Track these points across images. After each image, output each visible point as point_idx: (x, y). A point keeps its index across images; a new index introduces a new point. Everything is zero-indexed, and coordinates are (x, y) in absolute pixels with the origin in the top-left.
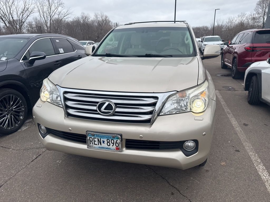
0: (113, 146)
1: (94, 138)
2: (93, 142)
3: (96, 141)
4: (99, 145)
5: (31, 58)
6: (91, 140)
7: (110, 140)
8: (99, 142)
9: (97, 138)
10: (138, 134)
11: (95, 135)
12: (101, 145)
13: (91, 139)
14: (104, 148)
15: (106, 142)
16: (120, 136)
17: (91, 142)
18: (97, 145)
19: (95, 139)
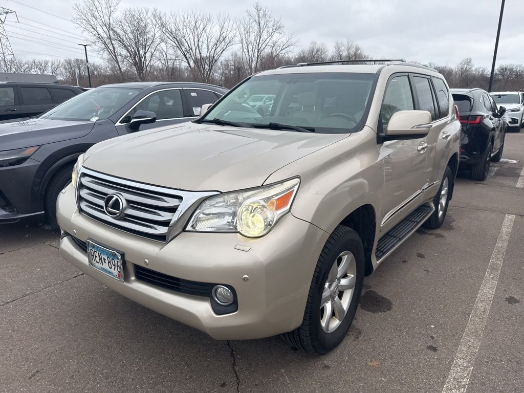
0: (114, 269)
2: (94, 257)
3: (97, 257)
4: (100, 263)
6: (92, 254)
7: (111, 260)
8: (101, 259)
9: (97, 252)
10: (142, 256)
11: (95, 247)
12: (102, 265)
13: (92, 251)
14: (106, 270)
15: (107, 261)
16: (119, 256)
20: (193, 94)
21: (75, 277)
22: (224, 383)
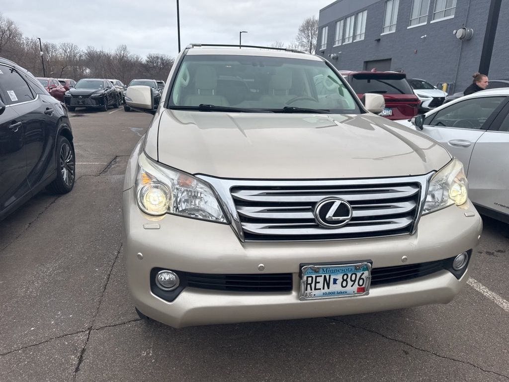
0: (352, 286)
1: (316, 277)
2: (313, 285)
3: (319, 282)
4: (324, 289)
6: (310, 282)
7: (349, 275)
8: (327, 283)
9: (323, 275)
10: (399, 255)
11: (321, 271)
12: (328, 288)
13: (310, 279)
14: (333, 293)
15: (339, 282)
16: (370, 264)
17: (309, 286)
18: (320, 289)
19: (318, 278)
21: (77, 370)
22: (403, 351)
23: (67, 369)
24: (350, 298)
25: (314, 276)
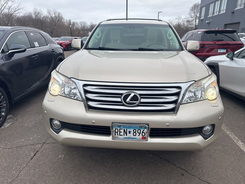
0: (139, 136)
1: (120, 129)
2: (119, 133)
3: (121, 132)
4: (124, 135)
5: (10, 51)
6: (117, 131)
7: (137, 130)
8: (125, 133)
9: (123, 129)
10: (164, 123)
11: (122, 126)
12: (127, 135)
13: (117, 130)
14: (129, 138)
16: (147, 126)
17: (116, 133)
18: (122, 135)
19: (120, 130)
20: (32, 34)
21: (32, 159)
22: (182, 174)
23: (28, 158)
24: (139, 141)
25: (119, 129)
